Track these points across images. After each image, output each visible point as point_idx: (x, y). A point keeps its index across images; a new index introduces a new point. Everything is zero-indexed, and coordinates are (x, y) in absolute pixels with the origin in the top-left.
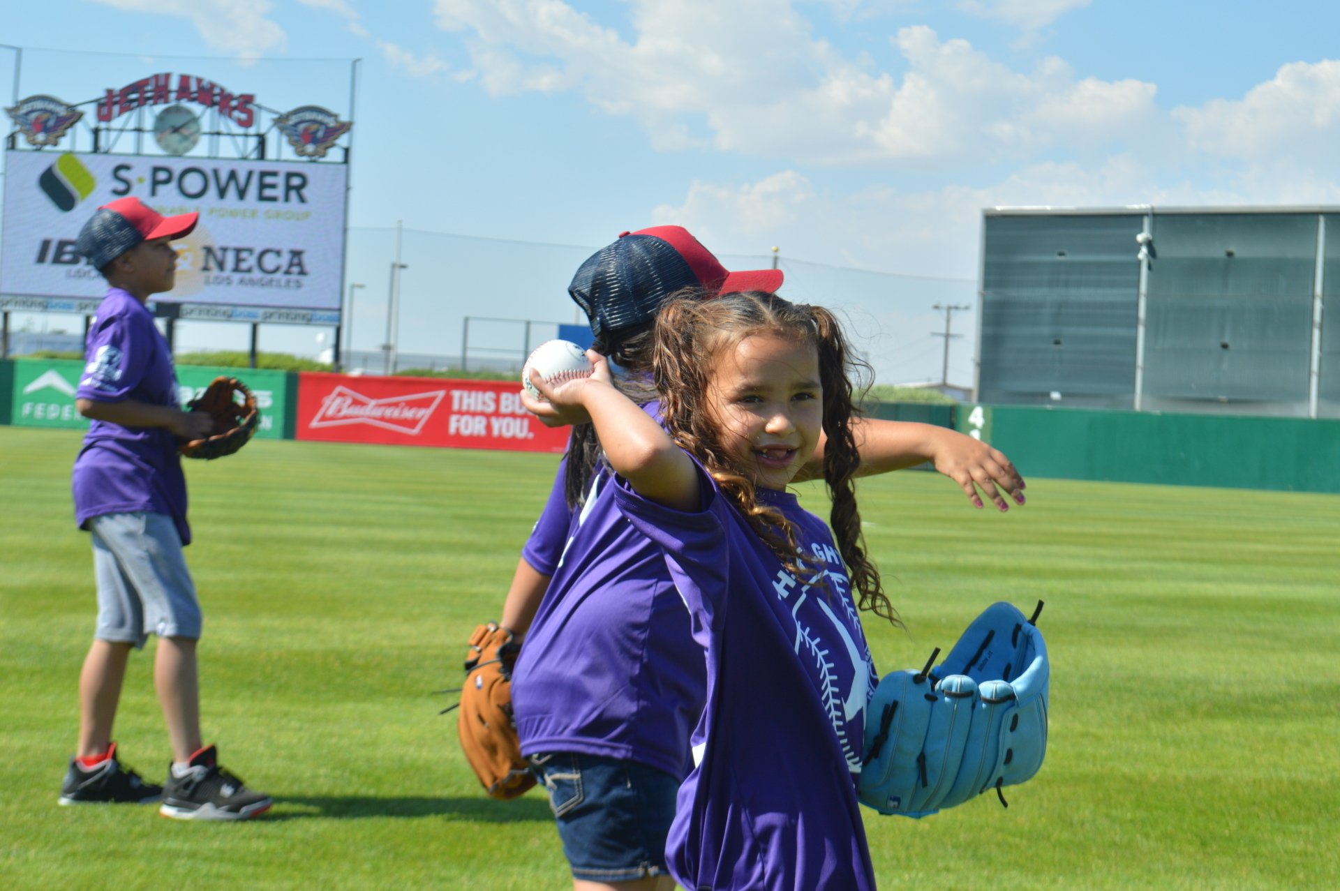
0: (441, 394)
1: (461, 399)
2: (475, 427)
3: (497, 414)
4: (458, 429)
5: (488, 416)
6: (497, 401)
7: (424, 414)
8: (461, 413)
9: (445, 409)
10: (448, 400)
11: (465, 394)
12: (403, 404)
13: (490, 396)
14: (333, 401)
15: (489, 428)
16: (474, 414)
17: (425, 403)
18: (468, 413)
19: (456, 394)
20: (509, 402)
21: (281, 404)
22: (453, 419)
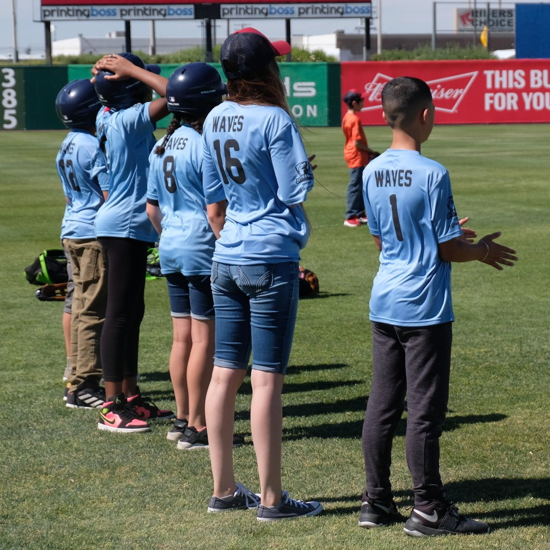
0: (475, 74)
1: (493, 77)
2: (509, 102)
3: (528, 89)
4: (492, 106)
5: (519, 92)
6: (527, 78)
7: (460, 94)
8: (494, 90)
9: (480, 87)
10: (482, 79)
11: (497, 73)
12: (439, 86)
13: (520, 73)
14: (374, 87)
15: (521, 102)
16: (506, 91)
17: (460, 84)
18: (501, 90)
19: (489, 73)
20: (538, 78)
21: (325, 93)
22: (487, 96)
